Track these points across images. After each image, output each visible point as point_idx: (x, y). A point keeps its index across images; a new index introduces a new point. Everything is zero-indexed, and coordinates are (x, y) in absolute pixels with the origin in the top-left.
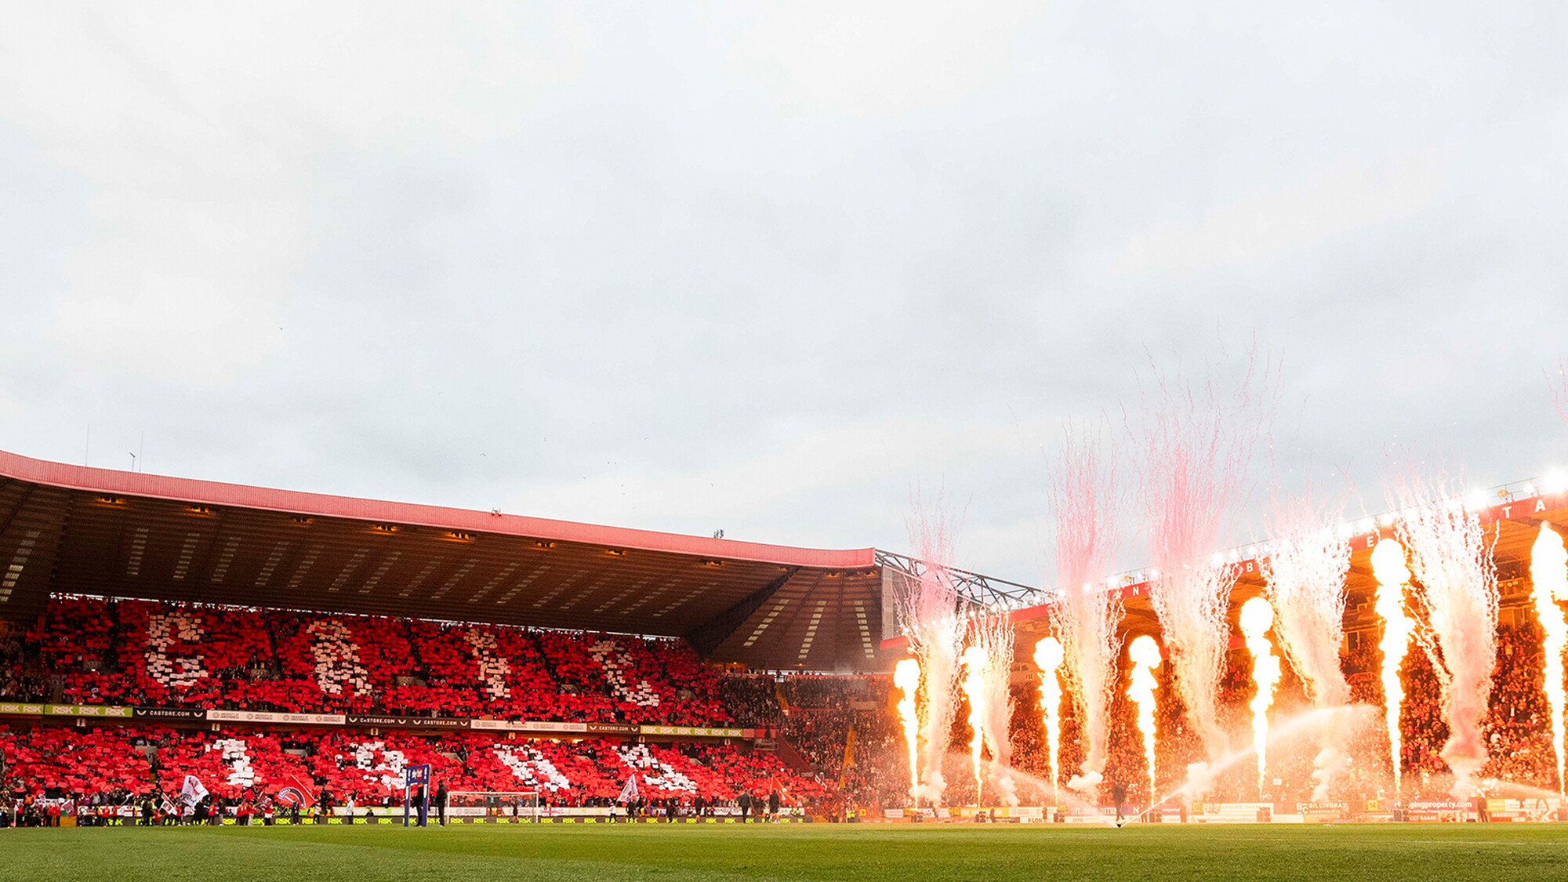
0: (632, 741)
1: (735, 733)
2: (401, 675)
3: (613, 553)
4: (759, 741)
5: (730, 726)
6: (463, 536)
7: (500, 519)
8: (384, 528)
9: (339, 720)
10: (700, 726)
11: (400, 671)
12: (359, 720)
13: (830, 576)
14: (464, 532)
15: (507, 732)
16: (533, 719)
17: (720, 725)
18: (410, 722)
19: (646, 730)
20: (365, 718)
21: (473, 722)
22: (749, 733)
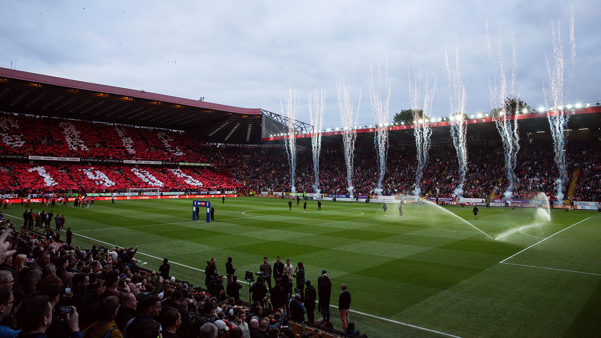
0: (175, 167)
1: (208, 165)
2: (96, 143)
3: (179, 106)
4: (215, 168)
5: (207, 163)
6: (131, 99)
7: (143, 93)
8: (103, 94)
9: (78, 160)
10: (197, 162)
11: (96, 142)
12: (85, 160)
13: (245, 116)
14: (131, 97)
15: (135, 164)
16: (144, 160)
17: (203, 162)
18: (103, 161)
19: (181, 164)
20: (87, 159)
21: (124, 161)
22: (213, 165)
